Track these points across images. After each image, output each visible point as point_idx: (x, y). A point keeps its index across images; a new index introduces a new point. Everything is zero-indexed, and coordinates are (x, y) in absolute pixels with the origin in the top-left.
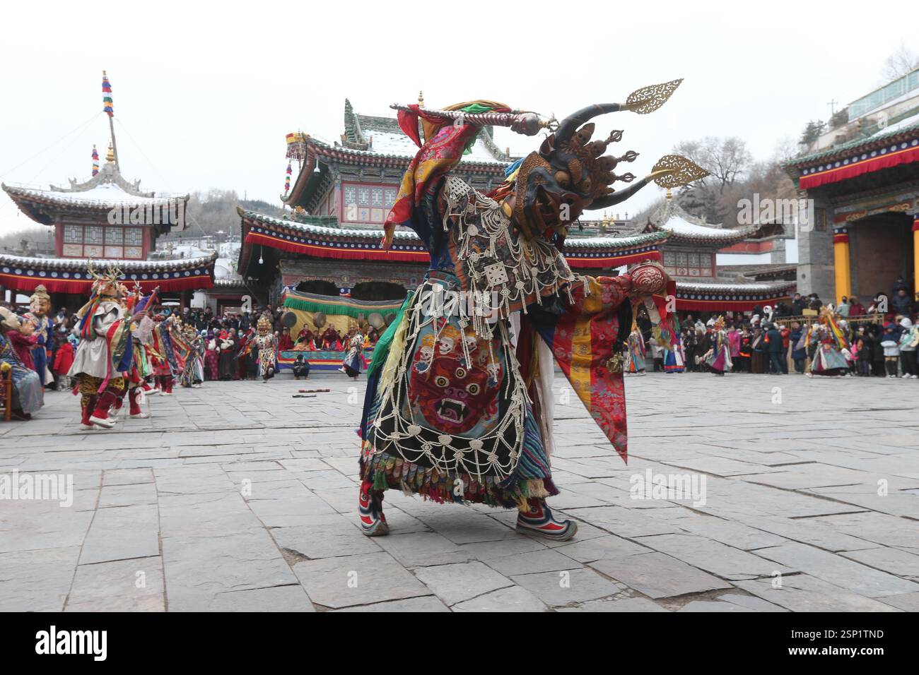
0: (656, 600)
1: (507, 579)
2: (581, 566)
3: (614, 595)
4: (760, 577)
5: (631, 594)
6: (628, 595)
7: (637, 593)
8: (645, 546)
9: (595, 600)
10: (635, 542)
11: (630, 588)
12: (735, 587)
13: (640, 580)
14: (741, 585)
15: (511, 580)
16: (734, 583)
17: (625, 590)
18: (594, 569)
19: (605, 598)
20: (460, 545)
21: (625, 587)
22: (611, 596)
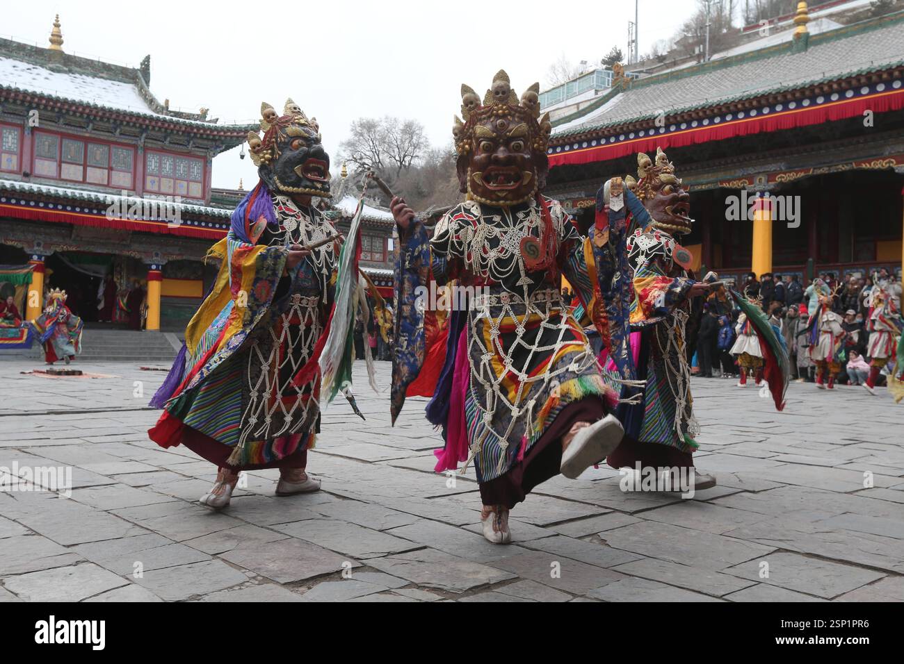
0: (285, 584)
1: (121, 578)
2: (211, 557)
3: (242, 584)
4: (389, 553)
5: (259, 581)
6: (257, 582)
7: (266, 580)
8: (281, 533)
9: (220, 591)
10: (272, 530)
11: (259, 575)
12: (364, 566)
13: (271, 566)
14: (369, 563)
15: (127, 579)
16: (364, 561)
17: (254, 578)
18: (223, 560)
19: (231, 588)
20: (68, 546)
21: (254, 575)
22: (237, 585)
